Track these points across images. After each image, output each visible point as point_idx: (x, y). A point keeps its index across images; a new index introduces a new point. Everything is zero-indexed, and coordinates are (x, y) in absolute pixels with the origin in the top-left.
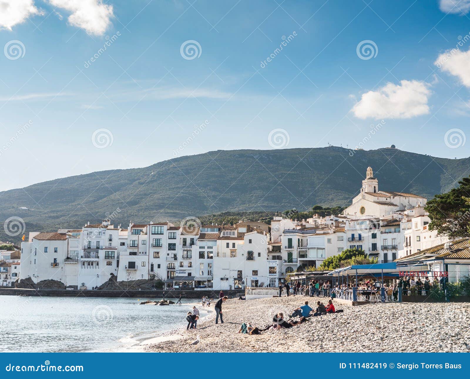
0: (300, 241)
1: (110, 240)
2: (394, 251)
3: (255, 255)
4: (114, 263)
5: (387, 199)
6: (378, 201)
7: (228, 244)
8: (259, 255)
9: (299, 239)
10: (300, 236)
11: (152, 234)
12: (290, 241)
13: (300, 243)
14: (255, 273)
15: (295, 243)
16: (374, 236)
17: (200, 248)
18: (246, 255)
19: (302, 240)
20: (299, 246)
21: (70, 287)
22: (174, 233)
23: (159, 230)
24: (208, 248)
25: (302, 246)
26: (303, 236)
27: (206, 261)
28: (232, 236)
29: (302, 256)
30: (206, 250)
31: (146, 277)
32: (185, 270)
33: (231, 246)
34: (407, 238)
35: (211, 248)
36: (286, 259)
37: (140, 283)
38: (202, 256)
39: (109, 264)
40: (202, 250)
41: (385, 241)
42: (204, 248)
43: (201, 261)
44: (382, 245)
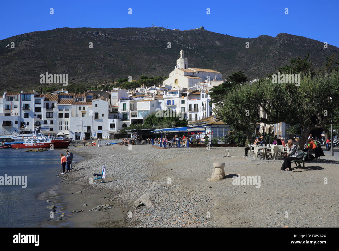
0: (132, 105)
2: (196, 113)
3: (100, 115)
5: (194, 74)
6: (187, 75)
8: (103, 115)
9: (131, 104)
10: (132, 102)
11: (22, 100)
12: (125, 105)
13: (132, 107)
14: (100, 128)
15: (128, 107)
16: (183, 102)
17: (59, 110)
18: (93, 115)
19: (133, 104)
20: (131, 109)
22: (39, 99)
23: (28, 98)
24: (65, 110)
25: (133, 109)
26: (134, 102)
27: (64, 119)
28: (82, 102)
29: (134, 116)
30: (64, 112)
32: (48, 127)
33: (82, 108)
34: (204, 104)
35: (68, 110)
36: (122, 118)
38: (60, 116)
40: (61, 112)
41: (190, 106)
42: (62, 110)
43: (60, 120)
44: (189, 108)
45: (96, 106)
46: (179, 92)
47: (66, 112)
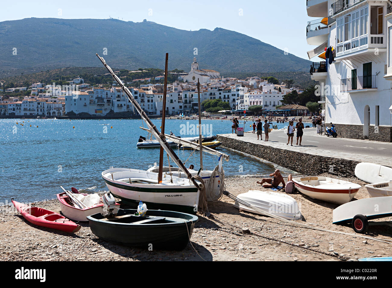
1: (107, 94)
2: (228, 99)
3: (174, 101)
4: (111, 104)
5: (205, 73)
6: (201, 74)
7: (159, 96)
8: (175, 101)
10: (189, 93)
12: (186, 95)
14: (174, 108)
15: (188, 96)
16: (220, 94)
17: (148, 98)
18: (170, 101)
21: (92, 115)
24: (151, 98)
27: (150, 103)
31: (126, 111)
33: (160, 97)
35: (152, 98)
36: (184, 102)
37: (124, 113)
38: (148, 101)
39: (109, 105)
40: (149, 99)
41: (225, 96)
42: (149, 98)
43: (149, 103)
44: (223, 97)
45: (171, 96)
46: (217, 88)
47: (152, 99)
